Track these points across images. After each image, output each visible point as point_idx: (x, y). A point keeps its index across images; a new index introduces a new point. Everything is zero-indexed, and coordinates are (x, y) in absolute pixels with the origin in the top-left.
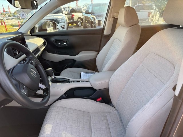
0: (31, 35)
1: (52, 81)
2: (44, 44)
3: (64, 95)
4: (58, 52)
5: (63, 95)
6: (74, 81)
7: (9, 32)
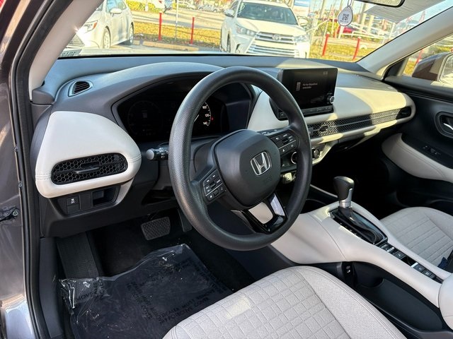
0: (383, 81)
1: (337, 214)
2: (404, 112)
3: (339, 267)
4: (432, 150)
5: (336, 264)
6: (395, 252)
7: (327, 59)
